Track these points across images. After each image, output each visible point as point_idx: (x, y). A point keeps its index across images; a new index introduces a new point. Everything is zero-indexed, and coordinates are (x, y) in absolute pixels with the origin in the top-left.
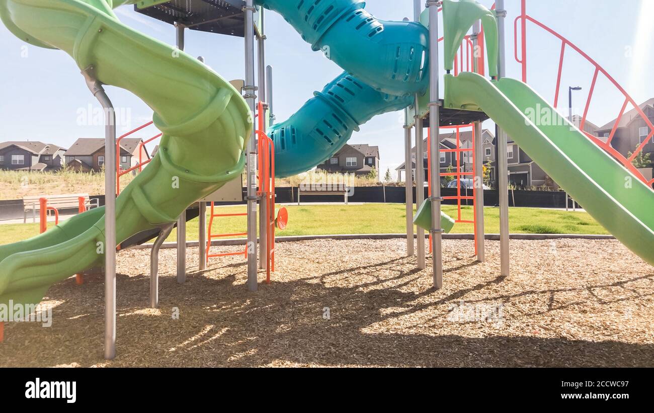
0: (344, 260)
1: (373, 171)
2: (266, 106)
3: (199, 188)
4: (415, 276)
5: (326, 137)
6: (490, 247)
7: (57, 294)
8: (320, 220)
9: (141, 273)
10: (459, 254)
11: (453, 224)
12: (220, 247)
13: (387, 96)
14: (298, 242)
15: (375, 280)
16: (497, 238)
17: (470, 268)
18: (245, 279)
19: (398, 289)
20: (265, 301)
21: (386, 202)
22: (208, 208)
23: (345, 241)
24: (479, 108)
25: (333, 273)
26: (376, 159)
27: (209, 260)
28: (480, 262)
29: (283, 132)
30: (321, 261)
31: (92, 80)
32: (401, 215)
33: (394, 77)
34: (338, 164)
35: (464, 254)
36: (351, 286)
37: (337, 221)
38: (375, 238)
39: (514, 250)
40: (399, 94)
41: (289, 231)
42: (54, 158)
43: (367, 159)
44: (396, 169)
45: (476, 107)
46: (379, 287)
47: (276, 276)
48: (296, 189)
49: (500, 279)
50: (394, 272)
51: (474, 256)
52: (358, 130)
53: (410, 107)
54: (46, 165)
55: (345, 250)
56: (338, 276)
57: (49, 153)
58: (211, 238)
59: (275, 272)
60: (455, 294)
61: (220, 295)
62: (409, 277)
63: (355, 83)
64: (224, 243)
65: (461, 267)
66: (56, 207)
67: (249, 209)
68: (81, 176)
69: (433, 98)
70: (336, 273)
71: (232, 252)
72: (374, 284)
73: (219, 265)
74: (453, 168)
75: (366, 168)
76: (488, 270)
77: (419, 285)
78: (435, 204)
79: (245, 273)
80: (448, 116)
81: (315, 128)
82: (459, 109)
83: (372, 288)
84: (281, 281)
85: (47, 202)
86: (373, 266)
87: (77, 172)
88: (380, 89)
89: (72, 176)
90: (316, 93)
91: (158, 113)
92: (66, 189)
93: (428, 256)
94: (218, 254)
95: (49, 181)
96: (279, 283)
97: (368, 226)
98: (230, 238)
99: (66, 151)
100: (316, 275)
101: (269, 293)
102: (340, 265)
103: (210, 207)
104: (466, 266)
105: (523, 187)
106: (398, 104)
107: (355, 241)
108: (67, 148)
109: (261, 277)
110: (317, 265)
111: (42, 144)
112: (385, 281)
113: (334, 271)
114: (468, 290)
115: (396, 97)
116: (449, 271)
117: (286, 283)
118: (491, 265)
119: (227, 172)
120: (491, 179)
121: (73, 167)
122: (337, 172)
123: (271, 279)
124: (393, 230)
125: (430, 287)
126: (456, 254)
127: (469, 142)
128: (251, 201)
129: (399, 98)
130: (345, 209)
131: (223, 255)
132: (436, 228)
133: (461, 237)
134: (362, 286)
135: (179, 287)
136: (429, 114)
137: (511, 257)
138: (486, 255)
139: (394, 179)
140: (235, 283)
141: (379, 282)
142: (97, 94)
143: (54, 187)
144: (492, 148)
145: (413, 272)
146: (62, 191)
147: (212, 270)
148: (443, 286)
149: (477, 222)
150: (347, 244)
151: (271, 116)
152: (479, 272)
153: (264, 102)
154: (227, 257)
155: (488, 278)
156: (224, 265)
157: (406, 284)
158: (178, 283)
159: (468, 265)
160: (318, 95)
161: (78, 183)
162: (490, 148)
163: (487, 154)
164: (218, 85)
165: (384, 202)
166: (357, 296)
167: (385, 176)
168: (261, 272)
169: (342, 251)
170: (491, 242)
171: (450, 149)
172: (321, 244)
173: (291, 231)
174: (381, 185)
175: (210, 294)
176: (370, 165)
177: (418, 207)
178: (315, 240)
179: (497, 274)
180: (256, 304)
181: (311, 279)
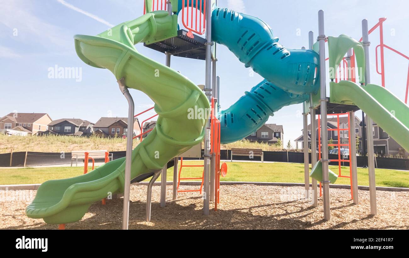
0: (263, 199)
1: (279, 141)
2: (216, 100)
3: (177, 149)
4: (311, 211)
5: (252, 119)
6: (361, 195)
7: (92, 210)
8: (246, 172)
9: (138, 200)
10: (340, 198)
11: (337, 178)
12: (184, 186)
13: (292, 95)
14: (232, 186)
15: (285, 212)
16: (367, 189)
17: (348, 208)
18: (201, 207)
19: (300, 219)
20: (214, 222)
21: (289, 162)
22: (179, 161)
23: (263, 186)
24: (353, 103)
25: (257, 207)
26: (281, 133)
27: (178, 194)
28: (355, 204)
29: (225, 116)
30: (248, 198)
31: (122, 86)
32: (300, 171)
33: (297, 83)
34: (256, 136)
35: (344, 199)
36: (269, 215)
37: (257, 173)
38: (283, 185)
39: (379, 198)
40: (301, 93)
41: (226, 178)
42: (87, 128)
43: (275, 133)
44: (295, 141)
45: (351, 102)
46: (287, 217)
47: (221, 207)
48: (230, 151)
49: (371, 216)
50: (296, 208)
51: (350, 200)
52: (273, 115)
53: (306, 102)
54: (82, 133)
55: (263, 192)
56: (260, 209)
57: (85, 126)
58: (180, 180)
59: (220, 204)
60: (339, 224)
61: (186, 216)
62: (307, 212)
63: (271, 86)
64: (187, 184)
65: (342, 207)
66: (93, 157)
67: (205, 163)
68: (103, 140)
69: (322, 97)
70: (259, 207)
71: (192, 190)
72: (284, 215)
73: (185, 197)
74: (333, 141)
75: (274, 139)
76: (362, 210)
77: (314, 217)
78: (325, 164)
79: (201, 203)
80: (333, 108)
81: (246, 114)
82: (340, 103)
83: (282, 217)
84: (223, 209)
85: (89, 155)
86: (282, 204)
87: (101, 138)
88: (287, 90)
89: (98, 139)
90: (247, 93)
91: (157, 104)
92: (94, 147)
93: (319, 198)
94: (183, 190)
95: (85, 142)
96: (223, 211)
97: (277, 177)
98: (190, 181)
99: (94, 124)
100: (246, 207)
101: (216, 217)
102: (261, 202)
103: (180, 160)
104: (345, 206)
105: (382, 155)
106: (298, 100)
107: (270, 187)
108: (95, 123)
109: (212, 206)
110: (246, 201)
111: (81, 120)
112: (291, 213)
113: (257, 205)
114: (348, 223)
115: (298, 95)
116: (333, 209)
117: (226, 211)
118: (363, 207)
119: (195, 140)
120: (359, 149)
121: (99, 134)
122: (256, 142)
123: (217, 208)
124: (295, 181)
125: (322, 219)
126: (338, 198)
127: (344, 124)
128: (207, 158)
129: (299, 96)
130: (262, 165)
131: (186, 191)
132: (326, 180)
133: (341, 187)
134: (276, 216)
135: (161, 209)
136: (320, 106)
137: (377, 202)
138: (359, 200)
139: (293, 147)
140: (196, 209)
141: (287, 214)
142: (125, 94)
143: (88, 146)
144: (360, 128)
145: (309, 208)
146: (92, 148)
147: (181, 200)
148: (331, 219)
149: (353, 177)
150: (264, 188)
151: (218, 106)
152: (355, 211)
153: (215, 98)
154: (189, 193)
155: (361, 216)
156: (188, 198)
157: (305, 216)
158: (161, 207)
159: (347, 206)
160: (248, 94)
161: (101, 144)
162: (358, 128)
163: (356, 132)
164: (192, 88)
165: (287, 162)
166: (273, 222)
167: (287, 145)
168: (211, 203)
169: (261, 193)
170: (362, 192)
171: (331, 129)
172: (247, 188)
173: (228, 178)
174: (285, 151)
175: (181, 215)
176: (277, 138)
177: (313, 166)
178: (243, 185)
179: (368, 213)
180: (209, 223)
181: (242, 209)
